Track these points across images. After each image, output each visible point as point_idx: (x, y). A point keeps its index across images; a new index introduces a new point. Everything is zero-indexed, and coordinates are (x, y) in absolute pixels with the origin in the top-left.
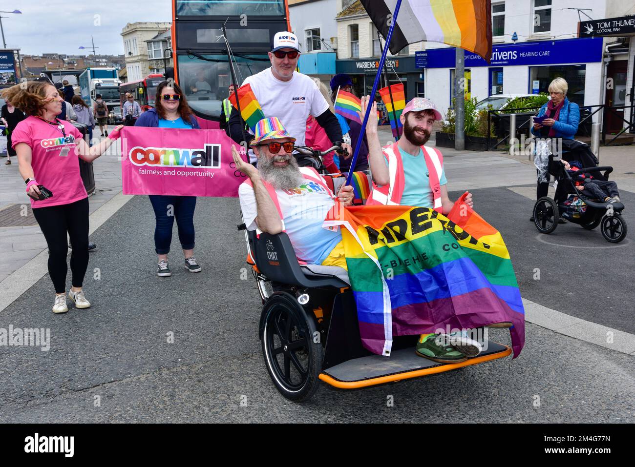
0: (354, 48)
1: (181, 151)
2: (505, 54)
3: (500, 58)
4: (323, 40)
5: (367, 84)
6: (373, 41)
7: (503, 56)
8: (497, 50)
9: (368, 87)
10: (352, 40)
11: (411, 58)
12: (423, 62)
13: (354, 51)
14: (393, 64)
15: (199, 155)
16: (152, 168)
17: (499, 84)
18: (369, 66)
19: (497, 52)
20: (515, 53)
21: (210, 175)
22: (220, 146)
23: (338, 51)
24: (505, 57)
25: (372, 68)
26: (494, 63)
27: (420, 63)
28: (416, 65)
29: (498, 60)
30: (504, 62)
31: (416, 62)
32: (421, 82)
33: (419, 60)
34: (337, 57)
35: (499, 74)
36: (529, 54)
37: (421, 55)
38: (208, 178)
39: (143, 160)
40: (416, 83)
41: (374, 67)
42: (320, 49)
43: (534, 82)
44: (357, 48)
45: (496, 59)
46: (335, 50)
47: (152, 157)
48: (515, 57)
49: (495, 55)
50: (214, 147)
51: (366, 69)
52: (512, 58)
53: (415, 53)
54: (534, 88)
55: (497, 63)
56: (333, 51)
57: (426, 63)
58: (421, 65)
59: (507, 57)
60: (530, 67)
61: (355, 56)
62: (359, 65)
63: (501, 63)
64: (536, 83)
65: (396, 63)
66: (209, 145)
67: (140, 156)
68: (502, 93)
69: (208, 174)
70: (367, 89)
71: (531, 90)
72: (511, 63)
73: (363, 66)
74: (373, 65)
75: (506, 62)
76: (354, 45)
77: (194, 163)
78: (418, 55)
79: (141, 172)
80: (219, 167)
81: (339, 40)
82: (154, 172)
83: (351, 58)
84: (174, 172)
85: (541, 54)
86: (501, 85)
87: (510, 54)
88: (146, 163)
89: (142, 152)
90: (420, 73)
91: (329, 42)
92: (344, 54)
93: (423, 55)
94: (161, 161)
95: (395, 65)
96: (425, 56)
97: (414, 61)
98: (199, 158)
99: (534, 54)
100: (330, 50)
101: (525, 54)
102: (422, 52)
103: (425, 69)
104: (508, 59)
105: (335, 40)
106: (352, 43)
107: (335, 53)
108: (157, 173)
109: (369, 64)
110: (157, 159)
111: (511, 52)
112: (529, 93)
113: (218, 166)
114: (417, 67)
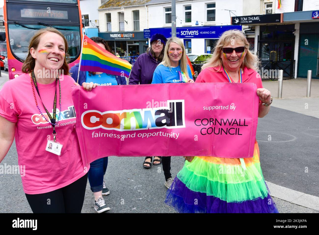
0: (108, 26)
1: (142, 112)
2: (192, 32)
3: (189, 34)
4: (91, 21)
5: (117, 46)
6: (119, 23)
7: (191, 33)
8: (188, 30)
9: (117, 48)
10: (107, 22)
11: (141, 32)
12: (148, 35)
13: (109, 28)
14: (131, 36)
15: (163, 115)
16: (109, 132)
17: (189, 48)
18: (117, 36)
19: (188, 31)
20: (197, 32)
21: (175, 136)
22: (183, 101)
23: (100, 28)
24: (192, 34)
25: (119, 38)
26: (186, 37)
27: (146, 36)
28: (144, 36)
29: (189, 35)
30: (192, 36)
31: (144, 35)
32: (147, 46)
33: (146, 34)
34: (99, 31)
35: (189, 43)
36: (205, 33)
37: (147, 31)
38: (172, 139)
39: (97, 124)
40: (144, 46)
41: (120, 37)
42: (89, 26)
43: (208, 47)
44: (110, 26)
45: (188, 34)
46: (98, 27)
47: (110, 121)
48: (197, 34)
49: (187, 32)
50: (177, 103)
51: (116, 38)
52: (196, 35)
53: (143, 30)
54: (207, 50)
55: (188, 37)
56: (97, 27)
57: (150, 36)
58: (147, 37)
59: (193, 33)
60: (205, 40)
61: (109, 31)
62: (112, 36)
63: (190, 37)
64: (209, 48)
65: (132, 35)
66: (172, 101)
67: (94, 120)
68: (191, 53)
69: (172, 135)
70: (117, 49)
71: (206, 51)
72: (195, 37)
73: (114, 36)
74: (120, 36)
75: (193, 37)
76: (108, 24)
77: (159, 123)
78: (145, 31)
79: (94, 135)
80: (184, 126)
81: (99, 21)
82: (110, 135)
83: (107, 32)
84: (135, 135)
85: (211, 33)
86: (191, 48)
87: (195, 32)
88: (101, 126)
89: (97, 115)
90: (146, 41)
91: (94, 22)
92: (103, 29)
93: (148, 31)
94: (121, 126)
95: (132, 36)
96: (149, 32)
97: (143, 34)
98: (163, 118)
99: (207, 33)
100: (95, 27)
101: (203, 32)
102: (148, 30)
103: (149, 39)
104: (194, 34)
105: (97, 21)
106: (107, 23)
107: (98, 29)
108: (114, 136)
109: (117, 35)
110: (116, 123)
111: (195, 31)
112: (205, 53)
113: (182, 125)
114: (145, 37)
